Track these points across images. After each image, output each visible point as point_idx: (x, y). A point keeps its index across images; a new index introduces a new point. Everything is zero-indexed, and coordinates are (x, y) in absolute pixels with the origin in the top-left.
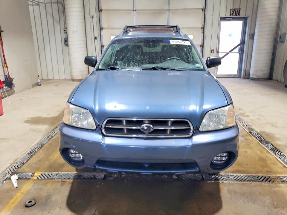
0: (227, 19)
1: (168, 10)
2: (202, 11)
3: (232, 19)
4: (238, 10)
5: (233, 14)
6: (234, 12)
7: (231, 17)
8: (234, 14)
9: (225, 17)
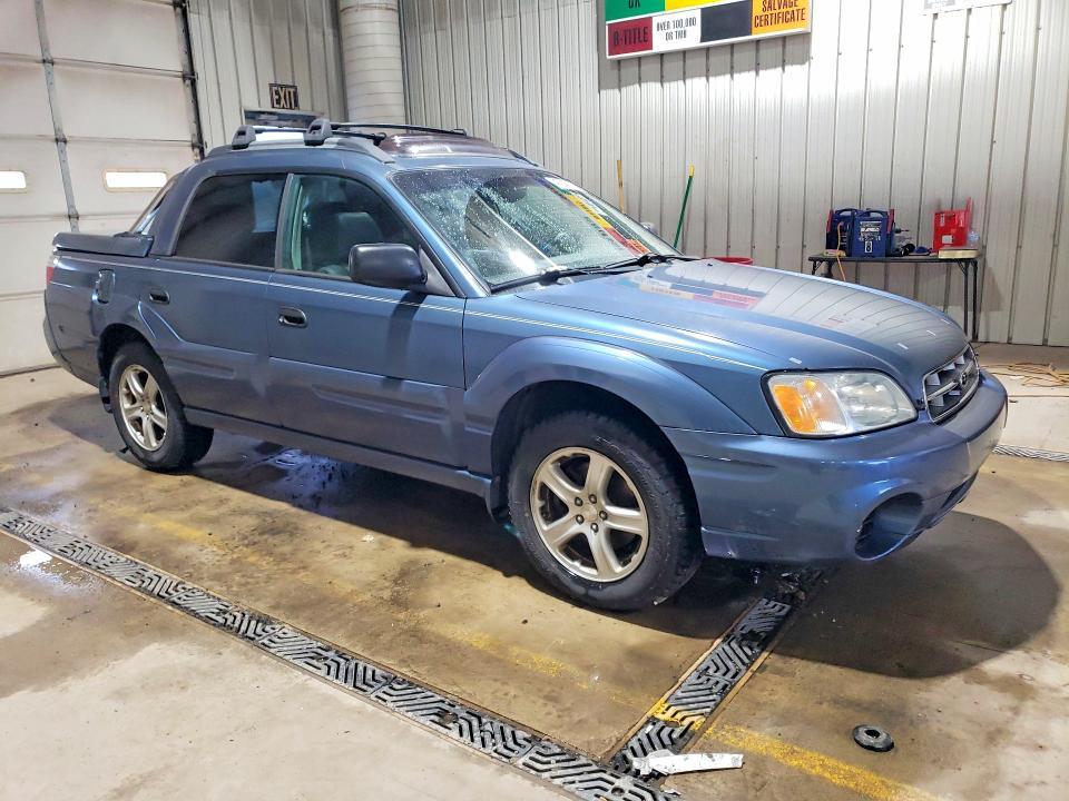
0: (263, 117)
1: (44, 61)
2: (180, 80)
3: (276, 117)
4: (292, 90)
5: (278, 102)
6: (282, 96)
7: (274, 110)
8: (283, 102)
9: (259, 109)
